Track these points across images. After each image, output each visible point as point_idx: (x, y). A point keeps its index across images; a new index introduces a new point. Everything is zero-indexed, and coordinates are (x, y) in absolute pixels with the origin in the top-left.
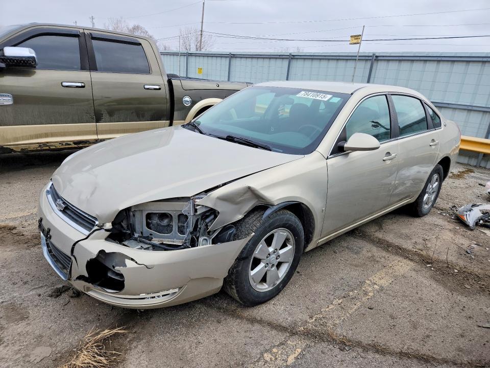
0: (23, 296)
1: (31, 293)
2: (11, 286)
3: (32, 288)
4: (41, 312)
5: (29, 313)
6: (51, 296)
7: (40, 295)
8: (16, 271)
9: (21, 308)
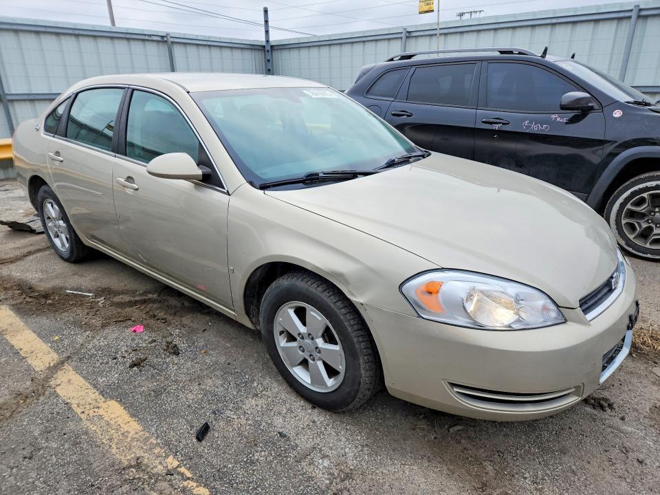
0: (642, 434)
1: (630, 429)
2: (648, 462)
3: (622, 435)
4: (636, 400)
5: (650, 409)
6: (611, 406)
7: (623, 419)
8: (624, 484)
9: (654, 422)
